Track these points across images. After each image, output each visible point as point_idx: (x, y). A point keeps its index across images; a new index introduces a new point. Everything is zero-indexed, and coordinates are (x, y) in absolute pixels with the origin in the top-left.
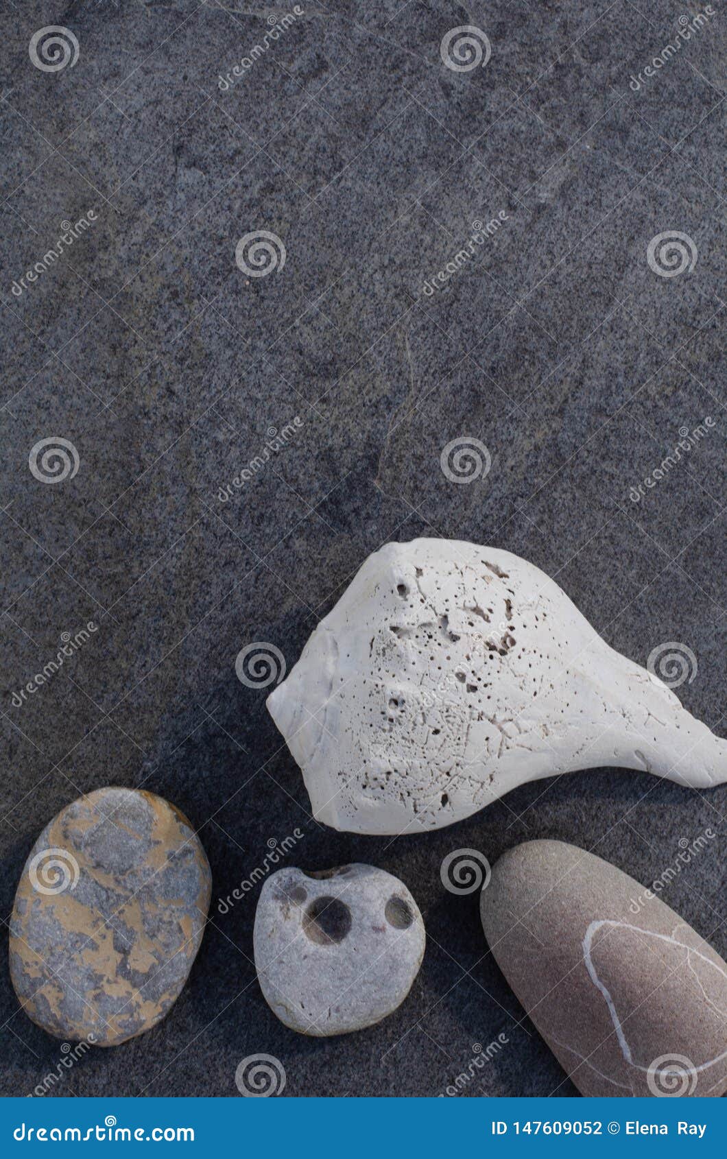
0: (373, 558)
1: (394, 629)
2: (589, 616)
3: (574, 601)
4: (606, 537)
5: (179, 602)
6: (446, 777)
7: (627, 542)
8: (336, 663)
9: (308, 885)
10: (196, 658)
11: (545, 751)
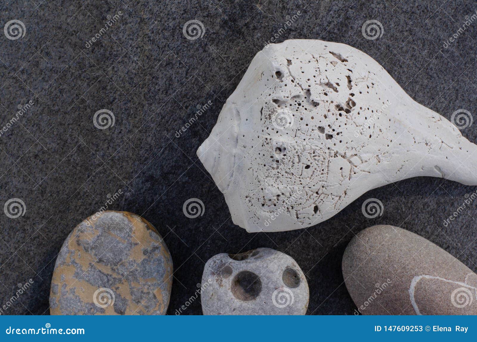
0: (259, 55)
1: (276, 101)
2: (399, 81)
3: (389, 73)
4: (407, 31)
5: (139, 91)
6: (316, 195)
7: (420, 33)
8: (239, 125)
9: (233, 264)
10: (152, 125)
11: (379, 172)
